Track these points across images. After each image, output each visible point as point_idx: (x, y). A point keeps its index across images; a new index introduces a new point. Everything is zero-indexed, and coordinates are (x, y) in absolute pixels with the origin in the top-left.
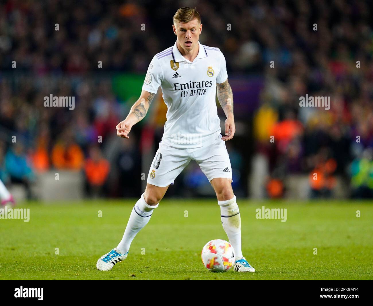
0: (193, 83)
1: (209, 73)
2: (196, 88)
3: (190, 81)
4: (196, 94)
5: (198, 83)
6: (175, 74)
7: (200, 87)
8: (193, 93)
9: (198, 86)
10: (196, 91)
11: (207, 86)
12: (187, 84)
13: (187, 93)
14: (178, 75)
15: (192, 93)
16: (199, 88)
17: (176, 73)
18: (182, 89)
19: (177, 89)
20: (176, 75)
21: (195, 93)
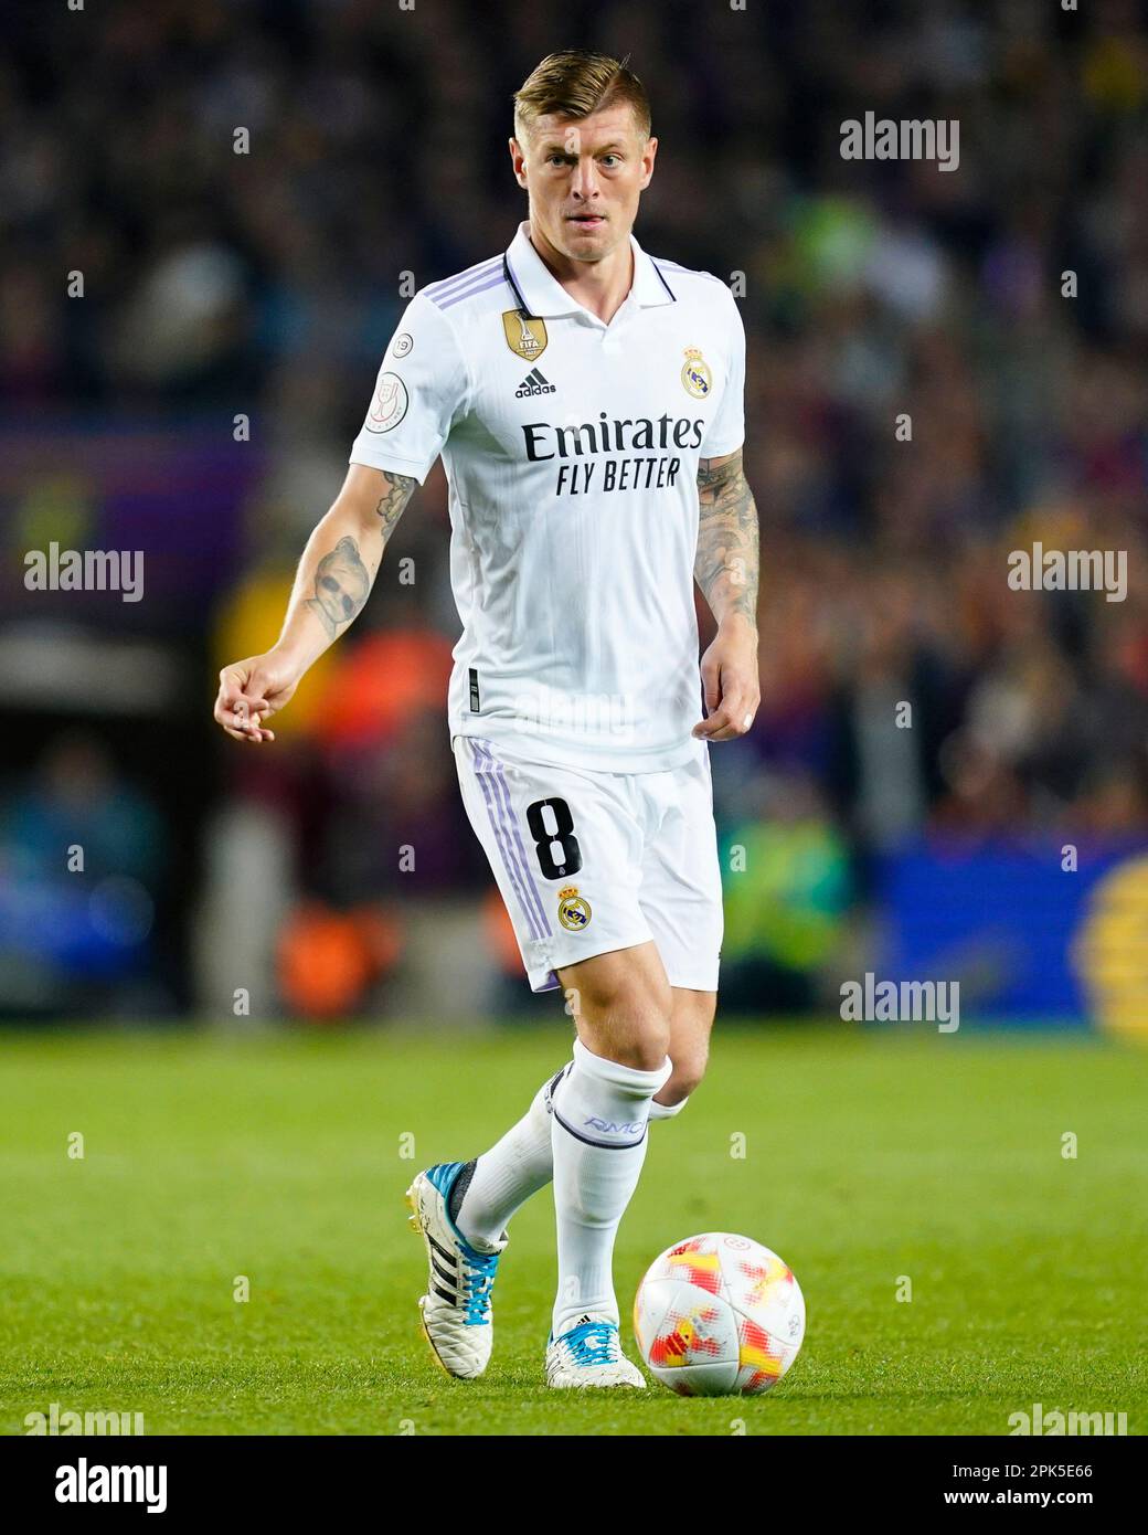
0: (617, 423)
1: (689, 377)
2: (630, 452)
3: (603, 415)
4: (629, 481)
5: (643, 426)
6: (529, 379)
7: (649, 444)
8: (618, 476)
9: (642, 440)
10: (630, 468)
11: (683, 441)
12: (590, 428)
13: (588, 477)
14: (543, 381)
15: (613, 477)
16: (644, 453)
17: (535, 371)
18: (563, 453)
19: (538, 454)
20: (535, 383)
21: (624, 474)
